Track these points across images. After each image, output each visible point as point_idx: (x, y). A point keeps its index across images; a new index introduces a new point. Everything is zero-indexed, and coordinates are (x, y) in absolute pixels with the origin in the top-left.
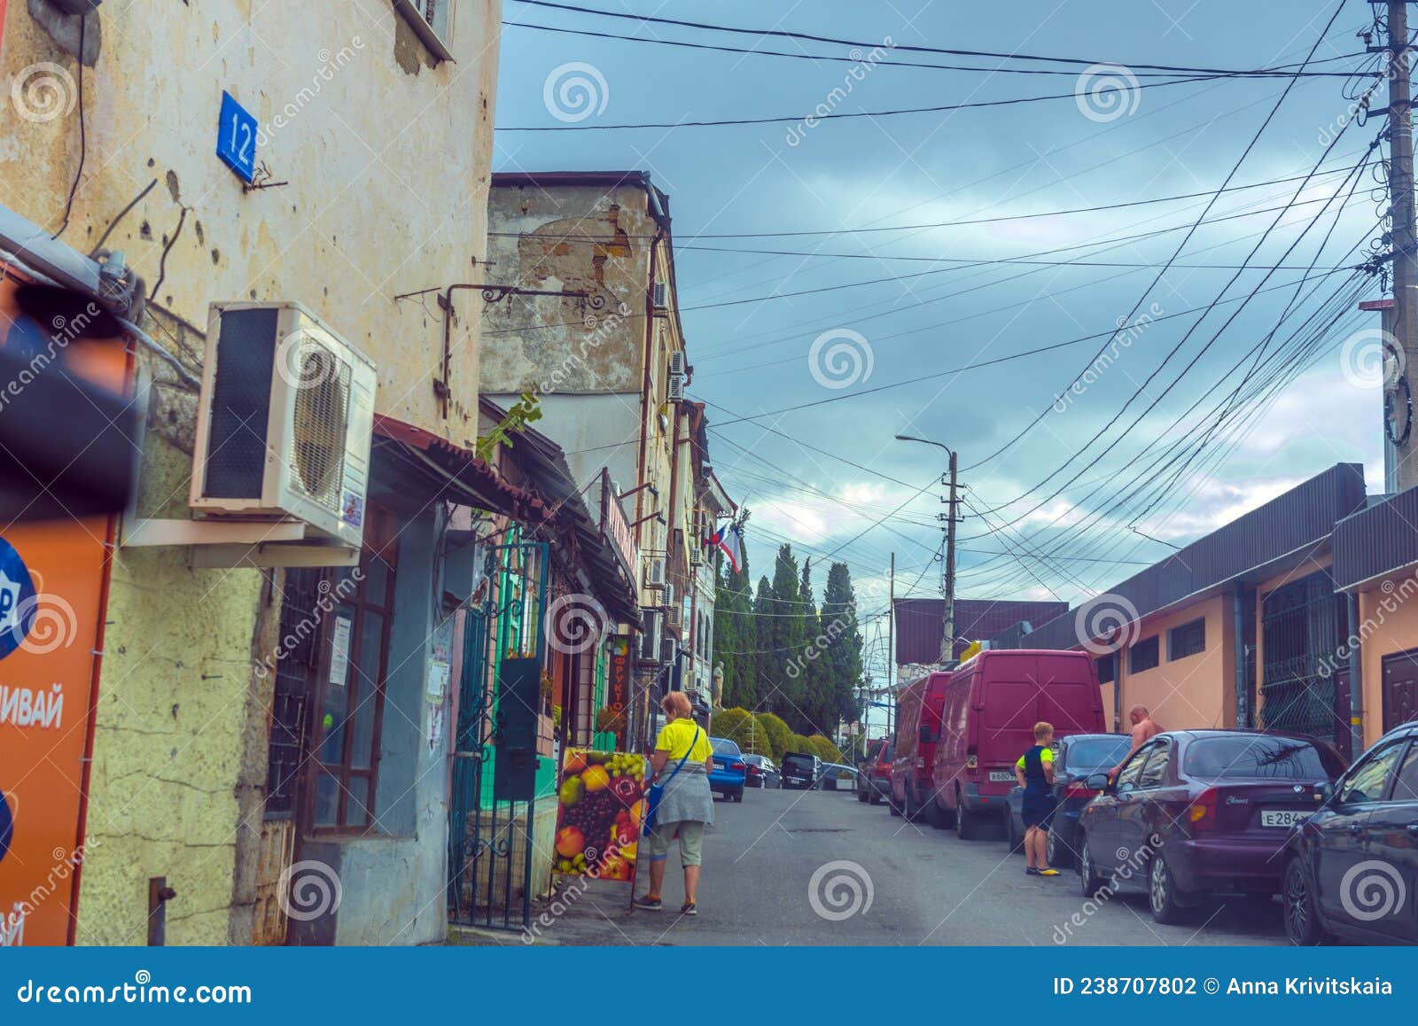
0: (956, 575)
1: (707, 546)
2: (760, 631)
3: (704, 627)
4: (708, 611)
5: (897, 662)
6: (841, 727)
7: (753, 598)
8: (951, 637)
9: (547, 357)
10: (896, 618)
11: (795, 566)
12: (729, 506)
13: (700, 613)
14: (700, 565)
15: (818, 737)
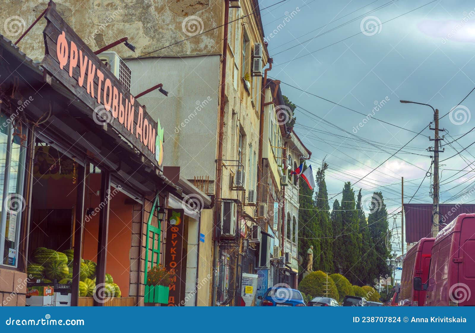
0: (440, 184)
1: (293, 175)
2: (335, 230)
3: (292, 223)
4: (295, 214)
5: (406, 241)
6: (381, 281)
7: (330, 211)
8: (438, 223)
9: (158, 34)
10: (406, 216)
11: (353, 194)
12: (306, 153)
13: (289, 214)
14: (287, 185)
15: (367, 287)
